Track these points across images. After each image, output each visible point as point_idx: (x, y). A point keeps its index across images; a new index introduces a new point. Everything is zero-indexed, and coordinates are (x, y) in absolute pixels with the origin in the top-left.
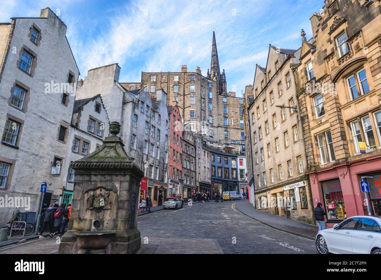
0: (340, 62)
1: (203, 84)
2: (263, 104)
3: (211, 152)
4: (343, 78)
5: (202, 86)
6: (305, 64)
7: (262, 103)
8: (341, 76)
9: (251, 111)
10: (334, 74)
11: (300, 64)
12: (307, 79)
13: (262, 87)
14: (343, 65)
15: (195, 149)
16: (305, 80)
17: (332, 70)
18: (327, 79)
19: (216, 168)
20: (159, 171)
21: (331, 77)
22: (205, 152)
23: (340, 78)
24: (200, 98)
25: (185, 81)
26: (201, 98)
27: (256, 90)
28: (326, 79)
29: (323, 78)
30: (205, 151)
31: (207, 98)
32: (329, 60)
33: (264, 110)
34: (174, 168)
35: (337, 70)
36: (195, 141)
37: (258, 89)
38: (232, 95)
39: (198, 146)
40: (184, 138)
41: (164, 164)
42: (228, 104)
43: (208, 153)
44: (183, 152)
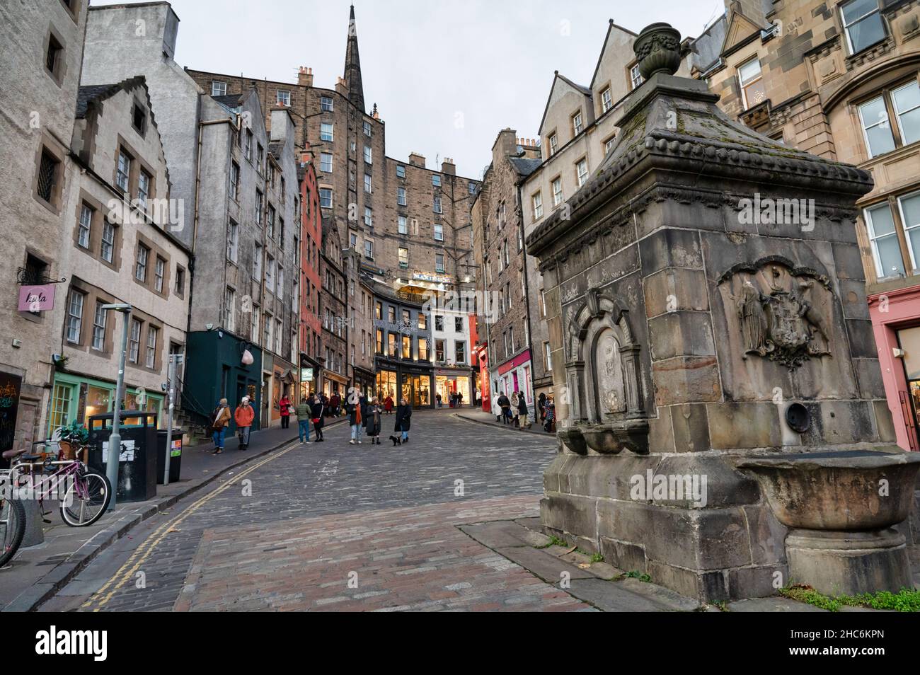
0: (854, 62)
1: (353, 125)
2: (576, 171)
3: (373, 294)
4: (852, 102)
5: (351, 130)
6: (737, 67)
7: (572, 167)
8: (848, 99)
9: (531, 188)
10: (828, 93)
11: (722, 67)
12: (741, 103)
13: (573, 130)
14: (860, 70)
15: (346, 283)
16: (736, 106)
17: (824, 83)
18: (808, 104)
19: (386, 333)
20: (283, 330)
21: (820, 99)
22: (363, 293)
23: (844, 103)
24: (345, 159)
25: (309, 109)
26: (349, 159)
27: (552, 135)
28: (804, 105)
29: (797, 101)
30: (364, 291)
31: (360, 160)
32: (817, 59)
33: (577, 184)
34: (308, 328)
35: (839, 83)
36: (345, 264)
37: (559, 133)
38: (416, 163)
39: (350, 277)
40: (324, 252)
41: (291, 313)
42: (408, 184)
43: (369, 298)
44: (323, 288)
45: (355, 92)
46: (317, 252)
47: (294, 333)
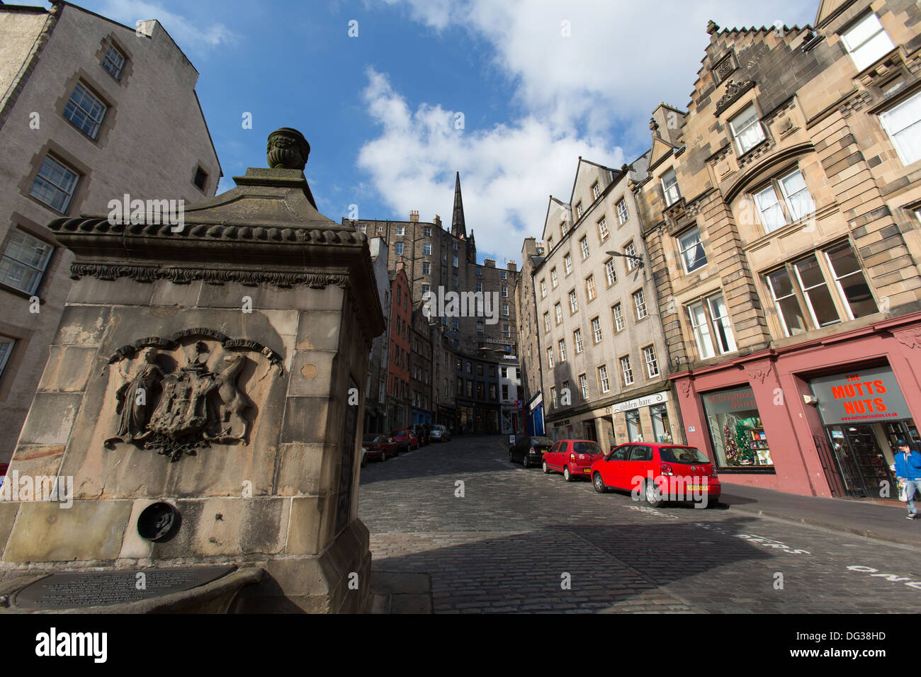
0: (744, 161)
1: (445, 244)
2: (565, 262)
3: (455, 354)
4: (748, 192)
5: (443, 246)
6: (660, 177)
7: (562, 259)
8: (744, 190)
9: (539, 276)
10: (726, 187)
11: (649, 179)
12: (665, 203)
13: (562, 234)
14: (749, 167)
15: (432, 347)
16: (661, 205)
17: (722, 180)
18: (712, 197)
19: (465, 380)
20: (371, 380)
21: (721, 193)
22: (447, 354)
23: (741, 193)
24: (439, 265)
25: (416, 236)
26: (441, 265)
27: (550, 239)
28: (709, 199)
29: (703, 196)
30: (447, 351)
31: (449, 266)
32: (716, 163)
33: (566, 272)
34: (396, 378)
35: (734, 179)
36: (431, 334)
37: (554, 238)
38: (489, 265)
39: (435, 343)
40: (413, 326)
41: (380, 368)
42: (484, 279)
43: (451, 356)
44: (412, 350)
45: (460, 223)
46: (407, 327)
47: (382, 382)
